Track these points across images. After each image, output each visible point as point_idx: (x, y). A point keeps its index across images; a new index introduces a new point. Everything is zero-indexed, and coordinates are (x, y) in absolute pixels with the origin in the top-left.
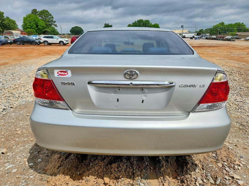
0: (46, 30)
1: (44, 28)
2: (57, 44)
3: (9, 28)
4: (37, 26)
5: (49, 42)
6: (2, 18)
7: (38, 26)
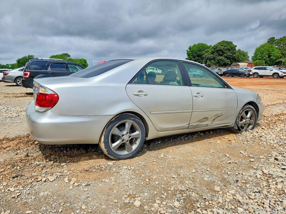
0: (280, 60)
1: (278, 58)
2: (270, 77)
3: (238, 60)
4: (269, 57)
5: (260, 74)
6: (233, 51)
7: (271, 56)
